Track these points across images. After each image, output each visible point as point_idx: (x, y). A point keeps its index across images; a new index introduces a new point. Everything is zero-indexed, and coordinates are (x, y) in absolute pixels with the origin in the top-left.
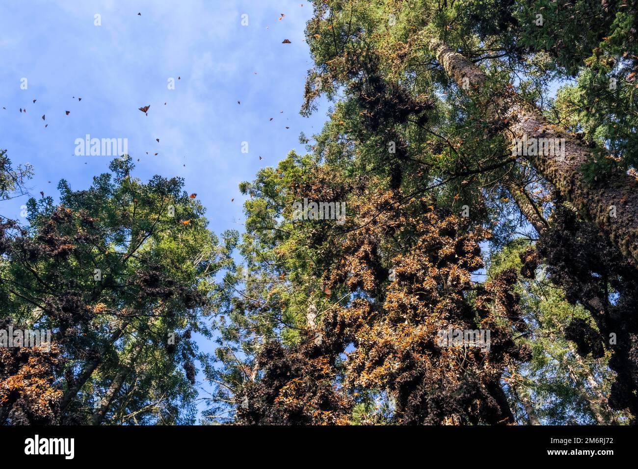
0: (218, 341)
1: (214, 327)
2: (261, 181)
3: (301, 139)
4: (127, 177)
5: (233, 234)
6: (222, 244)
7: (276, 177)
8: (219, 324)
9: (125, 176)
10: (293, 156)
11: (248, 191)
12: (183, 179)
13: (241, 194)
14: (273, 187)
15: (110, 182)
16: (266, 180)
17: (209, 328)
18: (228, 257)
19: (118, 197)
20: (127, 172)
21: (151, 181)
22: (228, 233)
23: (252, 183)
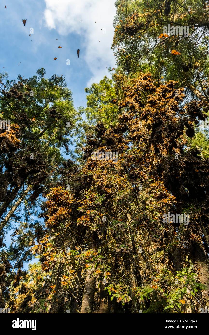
0: (76, 146)
1: (75, 141)
2: (93, 88)
3: (109, 70)
4: (43, 77)
5: (82, 108)
6: (78, 111)
7: (99, 86)
8: (76, 140)
9: (42, 77)
10: (106, 77)
11: (88, 91)
12: (64, 78)
13: (85, 92)
14: (97, 91)
15: (37, 79)
16: (95, 87)
17: (73, 142)
18: (80, 117)
19: (40, 86)
20: (43, 75)
21: (52, 77)
22: (80, 108)
23: (90, 88)
